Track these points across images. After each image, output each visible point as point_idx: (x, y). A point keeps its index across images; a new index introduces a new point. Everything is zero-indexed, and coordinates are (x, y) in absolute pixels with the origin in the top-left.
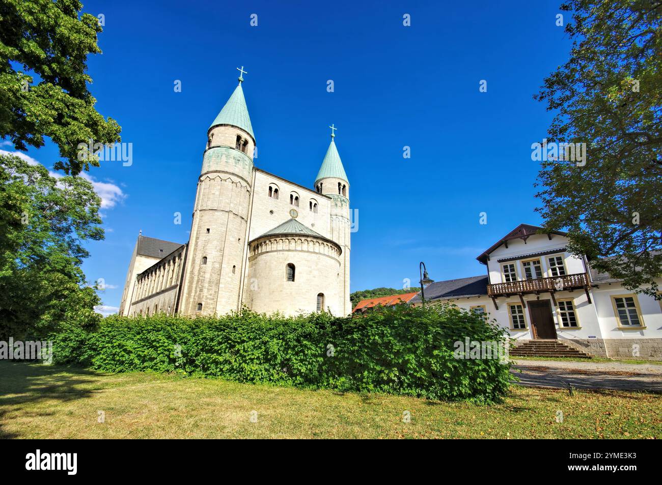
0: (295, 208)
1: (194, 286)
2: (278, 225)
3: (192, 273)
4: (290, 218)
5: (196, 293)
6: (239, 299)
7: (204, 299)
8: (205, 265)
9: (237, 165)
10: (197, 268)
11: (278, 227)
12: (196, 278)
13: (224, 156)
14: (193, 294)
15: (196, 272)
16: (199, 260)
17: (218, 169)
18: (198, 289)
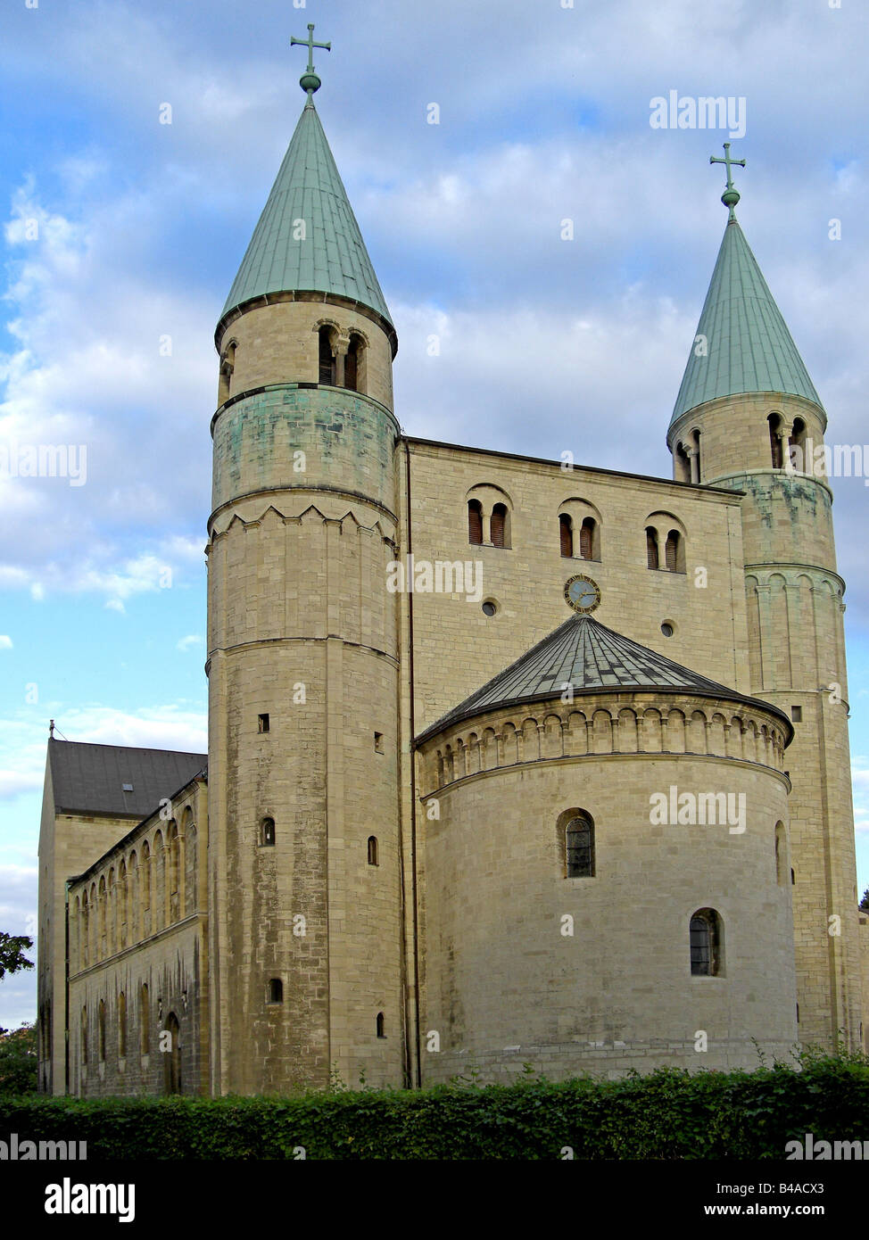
0: (585, 568)
1: (247, 921)
2: (522, 653)
3: (233, 876)
4: (568, 614)
5: (256, 943)
6: (404, 952)
7: (285, 966)
8: (269, 849)
9: (333, 451)
10: (247, 859)
11: (523, 661)
12: (249, 896)
13: (282, 423)
14: (248, 949)
15: (247, 875)
16: (248, 834)
17: (269, 482)
18: (262, 933)
